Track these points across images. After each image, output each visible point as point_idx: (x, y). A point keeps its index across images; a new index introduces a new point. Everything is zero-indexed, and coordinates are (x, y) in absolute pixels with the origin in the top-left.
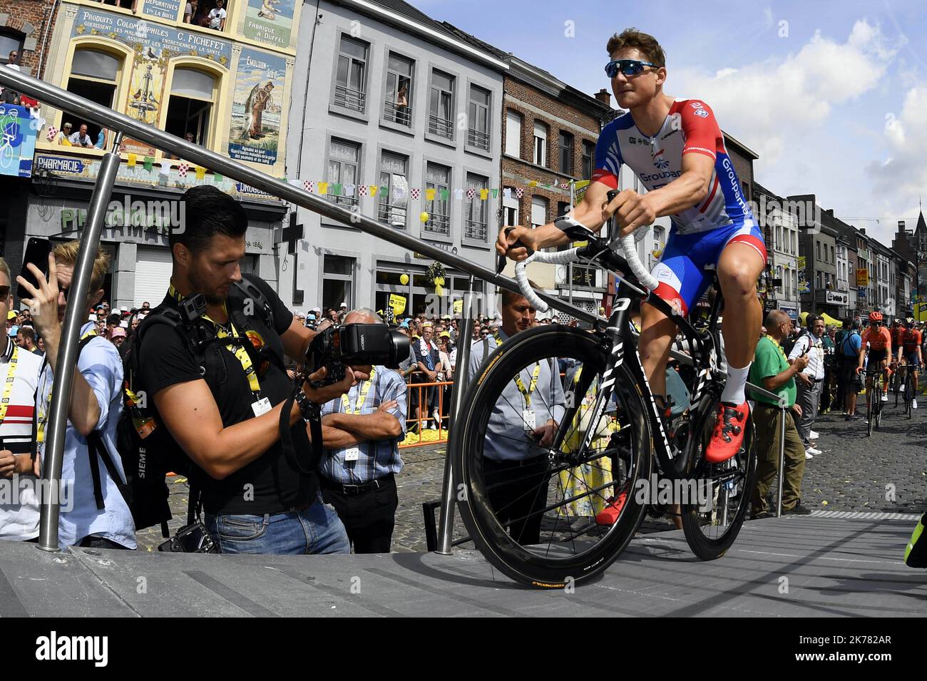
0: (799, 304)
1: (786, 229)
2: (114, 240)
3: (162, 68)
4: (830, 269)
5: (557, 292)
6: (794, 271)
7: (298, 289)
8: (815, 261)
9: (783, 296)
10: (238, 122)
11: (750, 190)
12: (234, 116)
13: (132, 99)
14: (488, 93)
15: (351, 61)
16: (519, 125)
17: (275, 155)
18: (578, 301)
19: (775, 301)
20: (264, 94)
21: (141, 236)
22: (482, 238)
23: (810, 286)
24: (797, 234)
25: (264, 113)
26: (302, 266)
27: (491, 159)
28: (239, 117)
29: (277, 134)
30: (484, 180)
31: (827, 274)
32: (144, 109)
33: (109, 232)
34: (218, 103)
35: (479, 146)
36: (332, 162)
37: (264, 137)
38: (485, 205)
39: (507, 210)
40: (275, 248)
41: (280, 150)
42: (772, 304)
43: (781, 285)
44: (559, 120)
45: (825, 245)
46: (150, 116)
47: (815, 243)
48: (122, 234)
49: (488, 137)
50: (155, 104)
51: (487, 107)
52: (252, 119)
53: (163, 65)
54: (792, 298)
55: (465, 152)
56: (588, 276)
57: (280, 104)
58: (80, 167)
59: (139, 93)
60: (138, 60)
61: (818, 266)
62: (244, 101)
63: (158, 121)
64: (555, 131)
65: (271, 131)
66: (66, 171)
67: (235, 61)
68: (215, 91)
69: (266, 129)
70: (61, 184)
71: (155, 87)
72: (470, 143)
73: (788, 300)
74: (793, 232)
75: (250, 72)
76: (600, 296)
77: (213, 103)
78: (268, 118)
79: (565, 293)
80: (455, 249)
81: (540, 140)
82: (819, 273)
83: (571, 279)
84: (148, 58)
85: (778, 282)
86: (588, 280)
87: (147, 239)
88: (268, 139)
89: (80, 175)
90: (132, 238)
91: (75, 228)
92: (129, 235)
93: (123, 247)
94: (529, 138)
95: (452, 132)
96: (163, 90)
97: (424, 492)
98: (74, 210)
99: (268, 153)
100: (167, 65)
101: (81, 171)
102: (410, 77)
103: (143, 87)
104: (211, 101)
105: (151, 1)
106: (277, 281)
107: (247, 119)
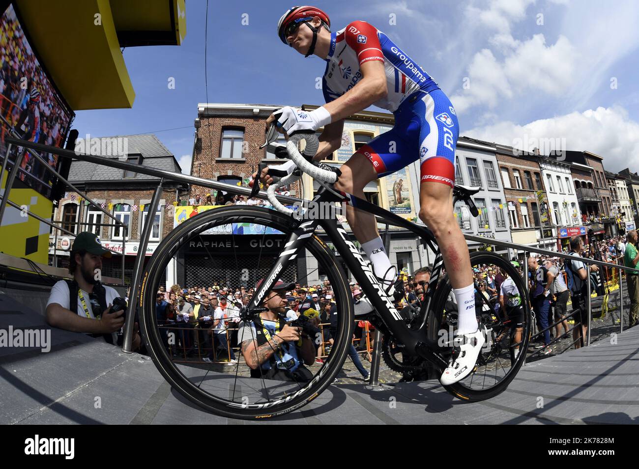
0: (634, 221)
1: (622, 188)
5: (538, 243)
6: (629, 207)
8: (636, 199)
9: (627, 220)
11: (604, 175)
14: (491, 162)
16: (507, 173)
17: (410, 209)
18: (547, 245)
19: (625, 223)
20: (399, 184)
22: (503, 226)
23: (636, 211)
25: (401, 192)
27: (499, 191)
29: (409, 200)
30: (499, 201)
34: (381, 192)
35: (494, 187)
37: (404, 202)
38: (501, 211)
39: (511, 212)
40: (418, 248)
41: (412, 206)
42: (623, 224)
43: (625, 215)
44: (523, 167)
45: (638, 190)
47: (634, 191)
49: (496, 182)
51: (492, 169)
52: (397, 196)
54: (631, 219)
55: (489, 190)
56: (549, 232)
57: (407, 187)
61: (637, 201)
62: (392, 189)
64: (522, 172)
65: (406, 199)
68: (378, 187)
69: (404, 199)
72: (490, 187)
73: (629, 221)
74: (625, 188)
76: (556, 241)
78: (404, 194)
79: (542, 243)
80: (493, 234)
81: (517, 177)
83: (543, 236)
86: (549, 234)
88: (406, 203)
94: (513, 178)
95: (481, 183)
99: (407, 209)
104: (377, 191)
105: (340, 155)
106: (420, 261)
107: (395, 196)
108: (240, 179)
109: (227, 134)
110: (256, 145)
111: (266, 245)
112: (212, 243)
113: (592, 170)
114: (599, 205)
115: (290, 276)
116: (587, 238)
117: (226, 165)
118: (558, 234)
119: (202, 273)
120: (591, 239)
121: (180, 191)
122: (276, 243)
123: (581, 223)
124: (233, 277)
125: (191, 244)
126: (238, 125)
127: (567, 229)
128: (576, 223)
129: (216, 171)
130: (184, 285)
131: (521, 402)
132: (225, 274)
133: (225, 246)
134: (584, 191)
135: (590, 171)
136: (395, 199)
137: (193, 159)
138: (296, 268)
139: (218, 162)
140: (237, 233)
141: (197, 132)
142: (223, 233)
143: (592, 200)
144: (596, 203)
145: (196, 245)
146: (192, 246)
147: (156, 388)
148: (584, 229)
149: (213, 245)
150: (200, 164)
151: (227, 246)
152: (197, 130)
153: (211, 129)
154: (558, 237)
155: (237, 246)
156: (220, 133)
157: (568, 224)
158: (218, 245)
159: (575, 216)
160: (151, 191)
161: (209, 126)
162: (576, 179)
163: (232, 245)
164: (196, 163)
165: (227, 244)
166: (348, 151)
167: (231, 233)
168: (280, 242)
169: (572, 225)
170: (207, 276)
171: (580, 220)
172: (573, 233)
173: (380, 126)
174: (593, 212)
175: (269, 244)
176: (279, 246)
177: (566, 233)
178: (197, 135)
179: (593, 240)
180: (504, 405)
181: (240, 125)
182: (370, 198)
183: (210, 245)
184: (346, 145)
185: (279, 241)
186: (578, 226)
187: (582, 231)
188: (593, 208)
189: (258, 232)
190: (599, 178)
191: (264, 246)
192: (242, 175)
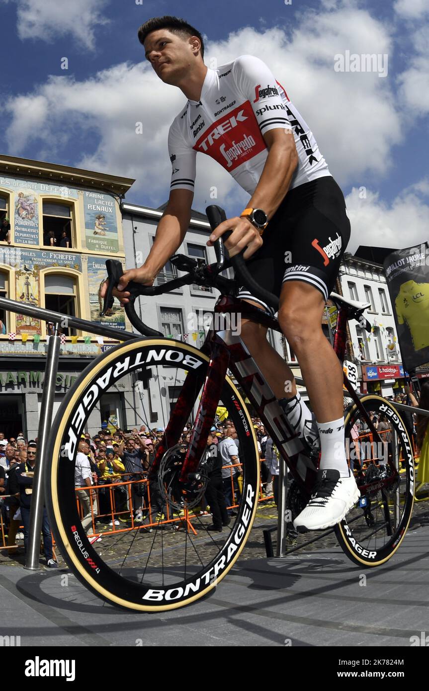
2: (20, 392)
3: (35, 277)
7: (153, 411)
10: (95, 306)
12: (92, 303)
13: (19, 300)
17: (124, 324)
21: (39, 387)
26: (154, 396)
28: (95, 303)
29: (122, 311)
33: (16, 387)
34: (79, 297)
36: (164, 325)
37: (115, 314)
40: (134, 386)
48: (25, 387)
50: (36, 301)
53: (36, 275)
59: (23, 295)
60: (18, 273)
62: (96, 291)
67: (85, 266)
68: (75, 287)
69: (115, 309)
71: (34, 290)
75: (97, 273)
76: (358, 384)
77: (75, 296)
84: (25, 272)
87: (42, 389)
90: (33, 390)
92: (30, 387)
93: (28, 397)
96: (39, 291)
99: (119, 324)
100: (39, 275)
102: (205, 259)
103: (25, 291)
104: (72, 295)
105: (18, 234)
107: (101, 303)
118: (363, 374)
123: (400, 359)
127: (377, 367)
128: (393, 359)
136: (101, 308)
154: (362, 378)
157: (380, 360)
159: (391, 348)
166: (32, 227)
169: (386, 362)
171: (399, 354)
172: (386, 373)
173: (86, 191)
177: (376, 374)
186: (395, 363)
187: (403, 372)
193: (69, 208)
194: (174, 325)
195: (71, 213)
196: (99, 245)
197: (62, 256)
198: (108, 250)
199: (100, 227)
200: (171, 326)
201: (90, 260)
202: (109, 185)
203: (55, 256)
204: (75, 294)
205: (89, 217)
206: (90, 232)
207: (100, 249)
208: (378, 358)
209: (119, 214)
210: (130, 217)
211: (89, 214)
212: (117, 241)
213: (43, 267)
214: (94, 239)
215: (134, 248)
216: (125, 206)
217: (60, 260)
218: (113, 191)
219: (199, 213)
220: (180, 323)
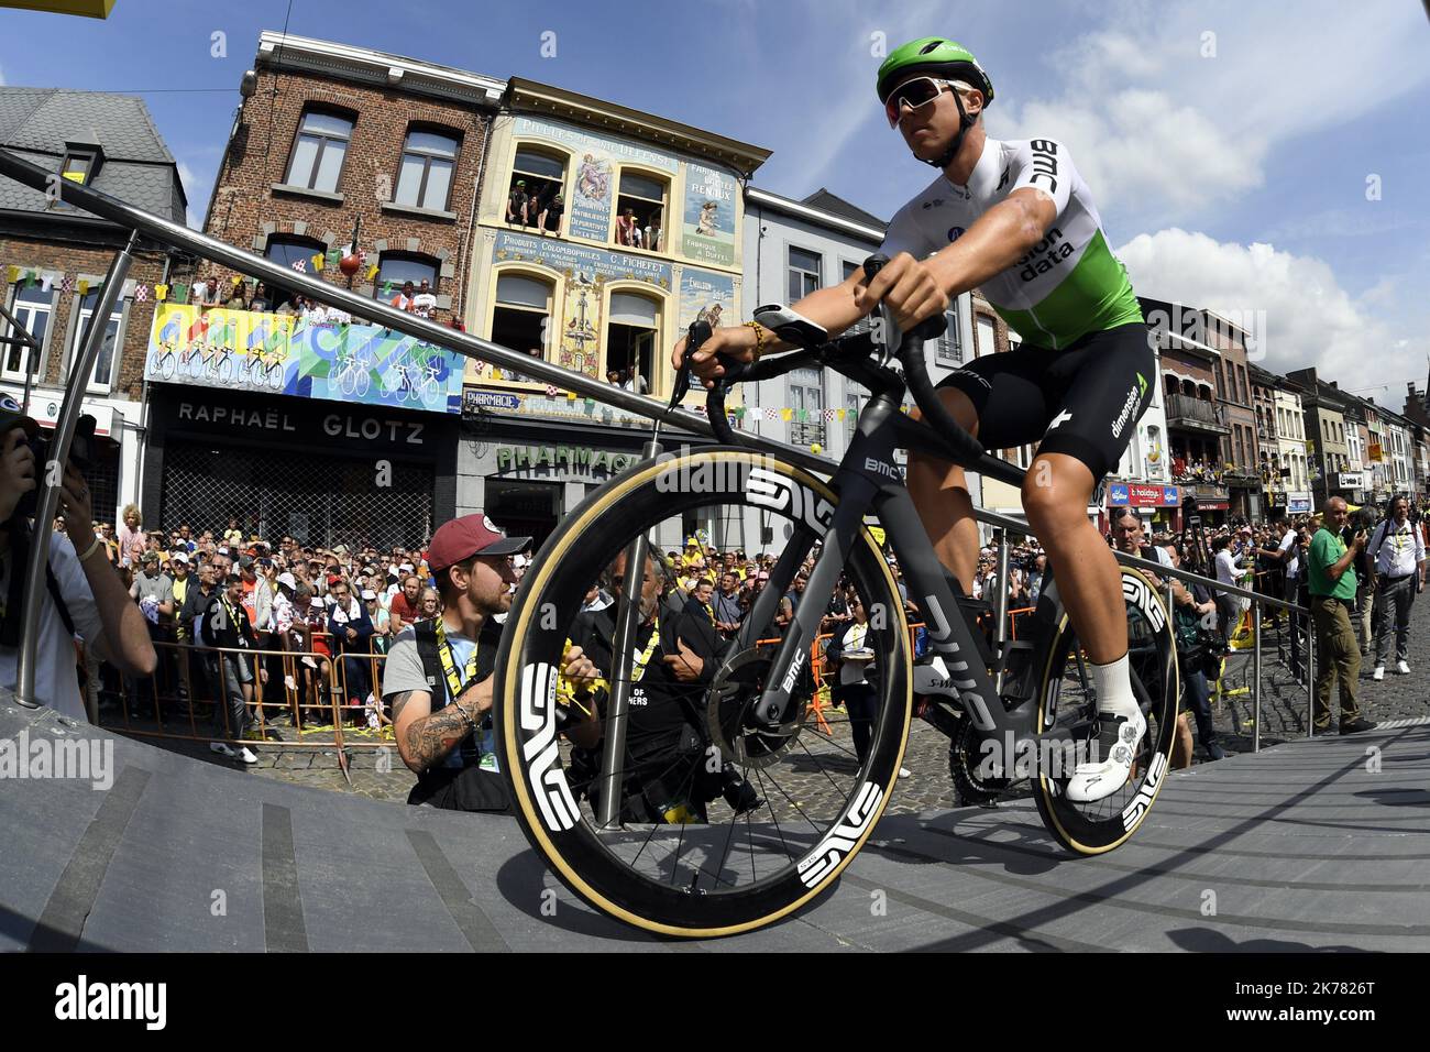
0: (1311, 494)
1: (1289, 412)
2: (557, 479)
3: (597, 294)
4: (1340, 449)
6: (1302, 458)
8: (1323, 442)
9: (1293, 487)
11: (1246, 373)
13: (567, 328)
15: (802, 275)
16: (991, 329)
19: (1285, 494)
20: (712, 317)
21: (587, 474)
23: (1322, 471)
24: (1301, 415)
31: (1337, 456)
32: (582, 339)
33: (552, 471)
34: (662, 331)
35: (951, 358)
36: (793, 388)
42: (1281, 497)
43: (1289, 475)
45: (1333, 423)
46: (589, 346)
47: (1321, 423)
48: (567, 473)
49: (960, 347)
50: (594, 333)
51: (955, 314)
53: (598, 291)
54: (1303, 487)
55: (937, 365)
58: (516, 403)
59: (574, 321)
60: (570, 286)
61: (1327, 447)
63: (598, 351)
66: (500, 407)
67: (676, 282)
68: (658, 316)
70: (494, 421)
71: (591, 314)
72: (941, 356)
73: (1299, 490)
74: (1297, 414)
75: (695, 295)
77: (656, 330)
82: (1329, 455)
84: (581, 284)
85: (1286, 472)
87: (594, 477)
89: (516, 411)
90: (578, 477)
91: (513, 467)
92: (575, 473)
93: (568, 488)
94: (1003, 341)
96: (600, 318)
97: (924, 741)
98: (512, 447)
100: (602, 291)
101: (516, 406)
103: (578, 315)
104: (654, 327)
105: (576, 222)
106: (741, 519)
108: (322, 248)
109: (314, 125)
110: (377, 164)
111: (361, 433)
112: (234, 411)
113: (1217, 358)
114: (1222, 441)
115: (414, 521)
116: (1180, 515)
117: (295, 205)
119: (204, 491)
120: (1188, 520)
121: (175, 262)
122: (386, 430)
123: (1168, 478)
124: (275, 511)
125: (182, 411)
126: (342, 103)
127: (1128, 486)
128: (1157, 476)
129: (267, 219)
130: (158, 522)
131: (982, 896)
132: (256, 501)
133: (263, 422)
134: (1186, 402)
135: (1211, 359)
137: (219, 179)
138: (430, 502)
139: (277, 194)
140: (294, 394)
141: (244, 106)
142: (262, 390)
143: (1206, 427)
144: (1216, 436)
145: (194, 414)
146: (185, 414)
147: (96, 807)
148: (1174, 493)
149: (234, 417)
150: (234, 195)
151: (268, 426)
152: (245, 102)
153: (277, 105)
155: (292, 429)
156: (296, 117)
157: (1134, 475)
158: (246, 421)
159: (1154, 458)
160: (106, 253)
161: (275, 95)
162: (1170, 372)
163: (280, 424)
164: (224, 191)
165: (268, 420)
166: (599, 213)
167: (281, 391)
168: (397, 428)
169: (1143, 480)
170: (213, 501)
171: (1166, 470)
172: (1142, 498)
173: (691, 162)
174: (1205, 455)
175: (371, 429)
176: (393, 439)
177: (1125, 497)
178: (241, 114)
179: (1193, 522)
180: (937, 902)
181: (350, 105)
182: (633, 341)
183: (229, 416)
184: (595, 197)
185: (394, 425)
186: (1158, 483)
187: (1169, 497)
188: (1204, 447)
189: (345, 396)
190: (1232, 380)
191: (357, 435)
192: (328, 238)
193: (662, 186)
194: (810, 390)
195: (664, 195)
196: (703, 250)
197: (641, 263)
198: (716, 260)
199: (708, 222)
200: (805, 391)
201: (686, 274)
202: (731, 156)
203: (631, 263)
204: (658, 327)
205: (691, 205)
206: (691, 229)
207: (704, 257)
208: (1131, 471)
209: (740, 204)
210: (757, 211)
211: (691, 199)
212: (733, 247)
213: (611, 279)
214: (696, 240)
215: (759, 260)
216: (751, 193)
217: (639, 269)
218: (735, 165)
219: (867, 214)
220: (820, 387)
